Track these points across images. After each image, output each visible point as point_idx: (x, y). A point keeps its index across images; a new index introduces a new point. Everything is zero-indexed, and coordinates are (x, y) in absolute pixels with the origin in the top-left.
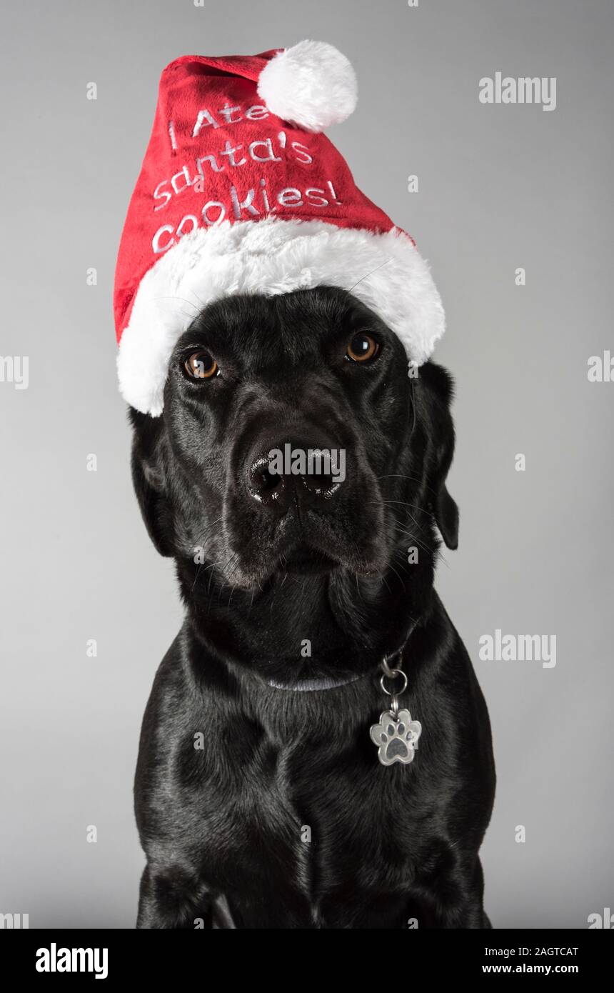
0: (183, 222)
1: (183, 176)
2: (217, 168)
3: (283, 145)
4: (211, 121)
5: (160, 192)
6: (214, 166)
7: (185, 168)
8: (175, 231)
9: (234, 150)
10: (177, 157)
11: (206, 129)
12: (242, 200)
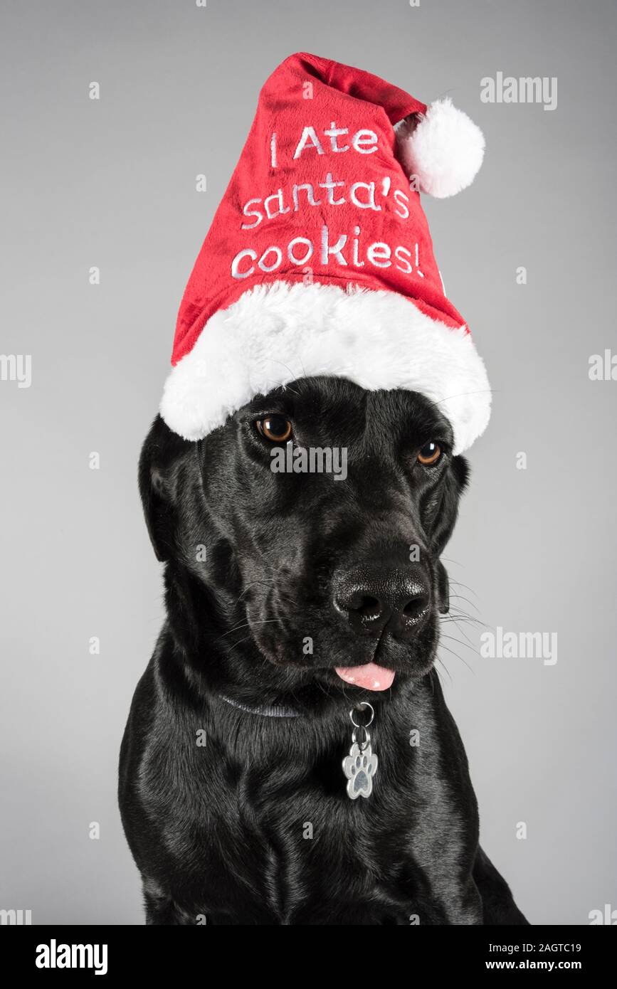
0: (267, 252)
1: (277, 200)
2: (313, 201)
3: (385, 193)
4: (316, 142)
5: (251, 209)
6: (310, 198)
7: (280, 192)
8: (258, 259)
9: (334, 185)
10: (274, 179)
11: (309, 153)
12: (332, 243)
